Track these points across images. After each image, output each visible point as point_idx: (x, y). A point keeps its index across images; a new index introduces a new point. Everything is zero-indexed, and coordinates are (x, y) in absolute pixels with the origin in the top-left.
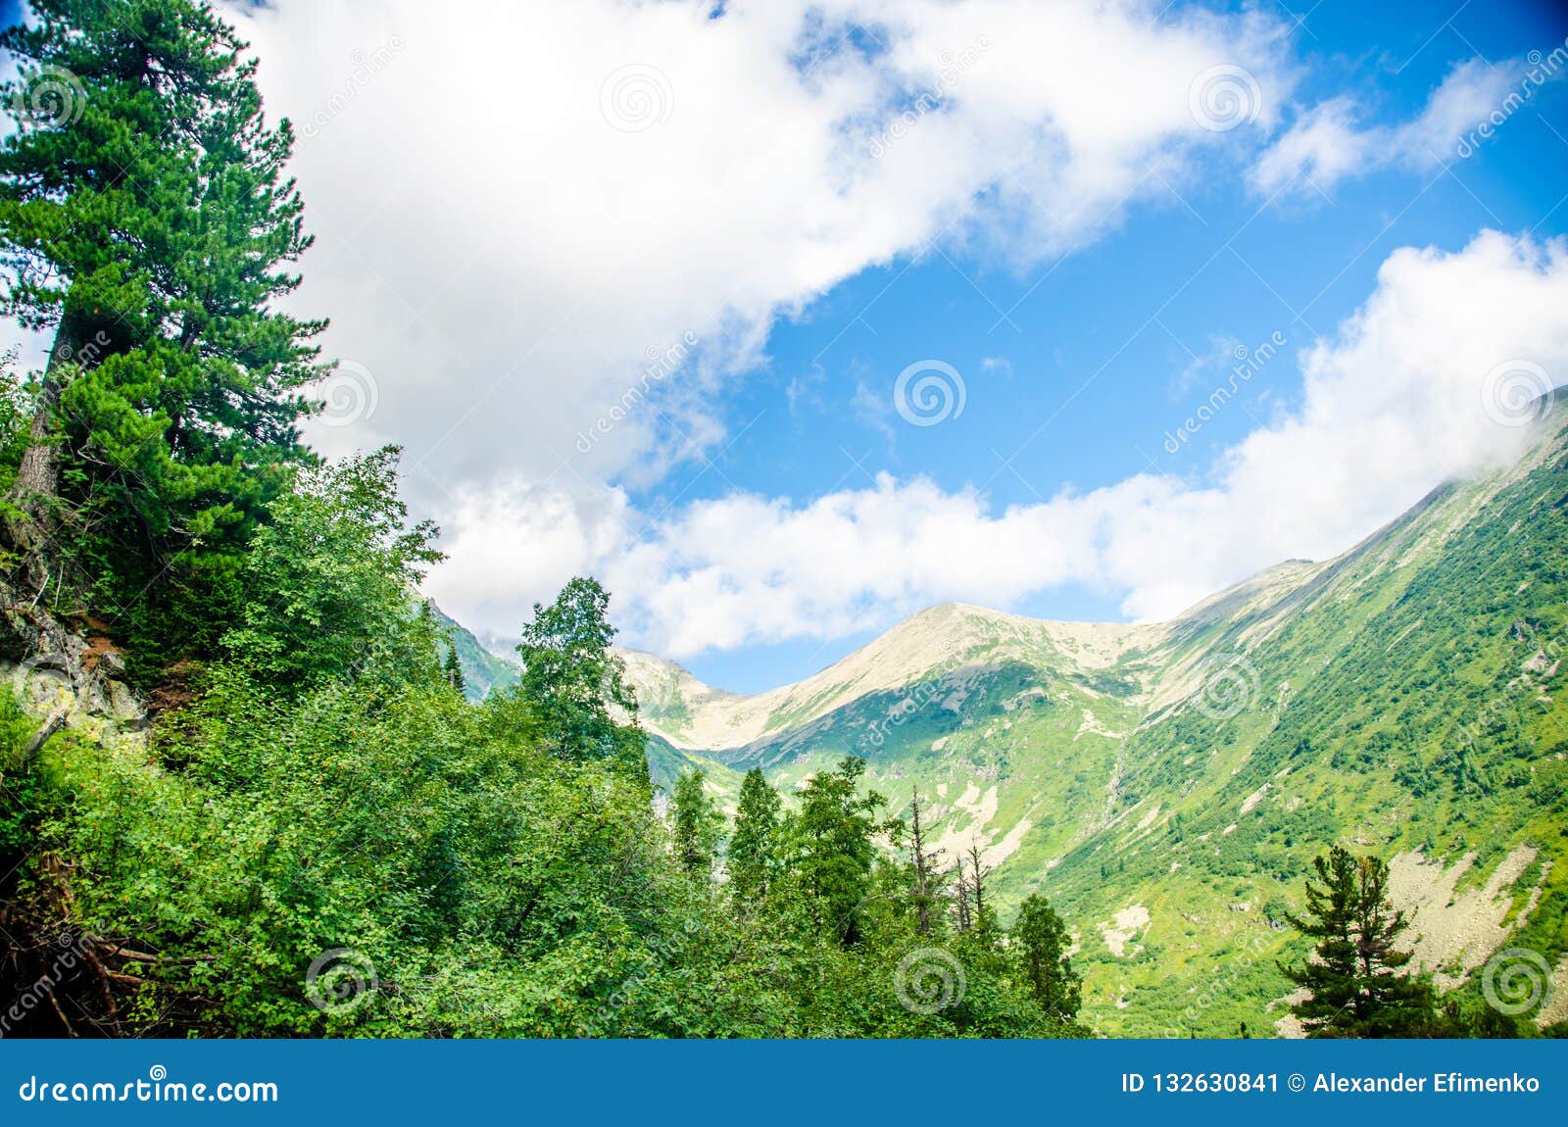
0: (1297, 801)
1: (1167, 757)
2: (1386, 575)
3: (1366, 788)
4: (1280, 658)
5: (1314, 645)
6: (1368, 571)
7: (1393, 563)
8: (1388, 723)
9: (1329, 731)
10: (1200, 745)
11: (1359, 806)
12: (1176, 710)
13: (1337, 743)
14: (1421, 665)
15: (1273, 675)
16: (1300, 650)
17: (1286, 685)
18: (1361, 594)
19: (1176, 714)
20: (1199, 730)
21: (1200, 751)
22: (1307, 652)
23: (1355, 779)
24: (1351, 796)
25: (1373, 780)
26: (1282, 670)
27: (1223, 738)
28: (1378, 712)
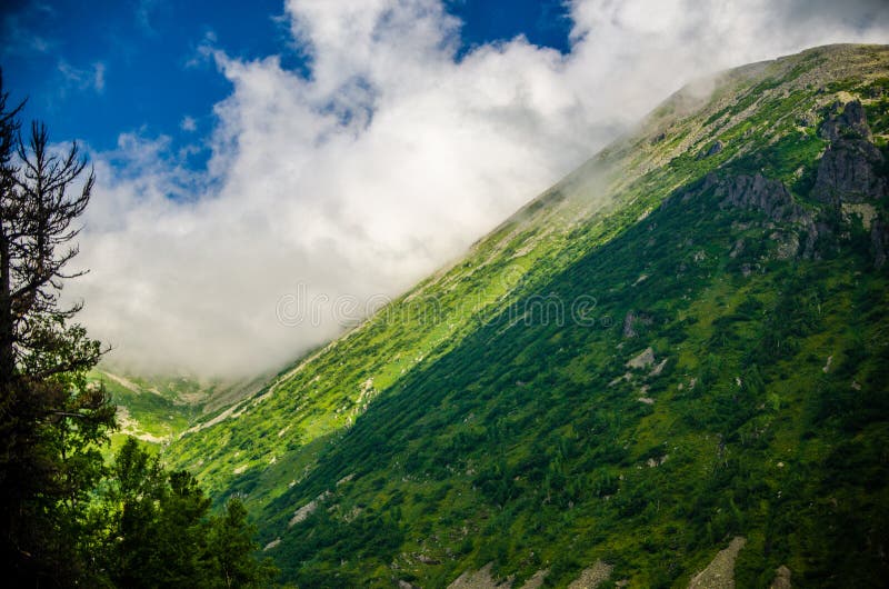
0: (357, 512)
1: (215, 465)
2: (501, 265)
3: (441, 495)
4: (367, 352)
5: (409, 338)
6: (482, 261)
7: (510, 251)
8: (472, 424)
9: (407, 432)
10: (257, 451)
11: (428, 518)
12: (235, 412)
13: (414, 445)
14: (520, 359)
15: (357, 371)
16: (391, 344)
17: (369, 383)
18: (470, 284)
19: (234, 416)
20: (258, 433)
21: (255, 458)
22: (398, 347)
23: (429, 487)
24: (420, 506)
25: (449, 487)
26: (367, 367)
27: (286, 442)
28: (465, 411)
